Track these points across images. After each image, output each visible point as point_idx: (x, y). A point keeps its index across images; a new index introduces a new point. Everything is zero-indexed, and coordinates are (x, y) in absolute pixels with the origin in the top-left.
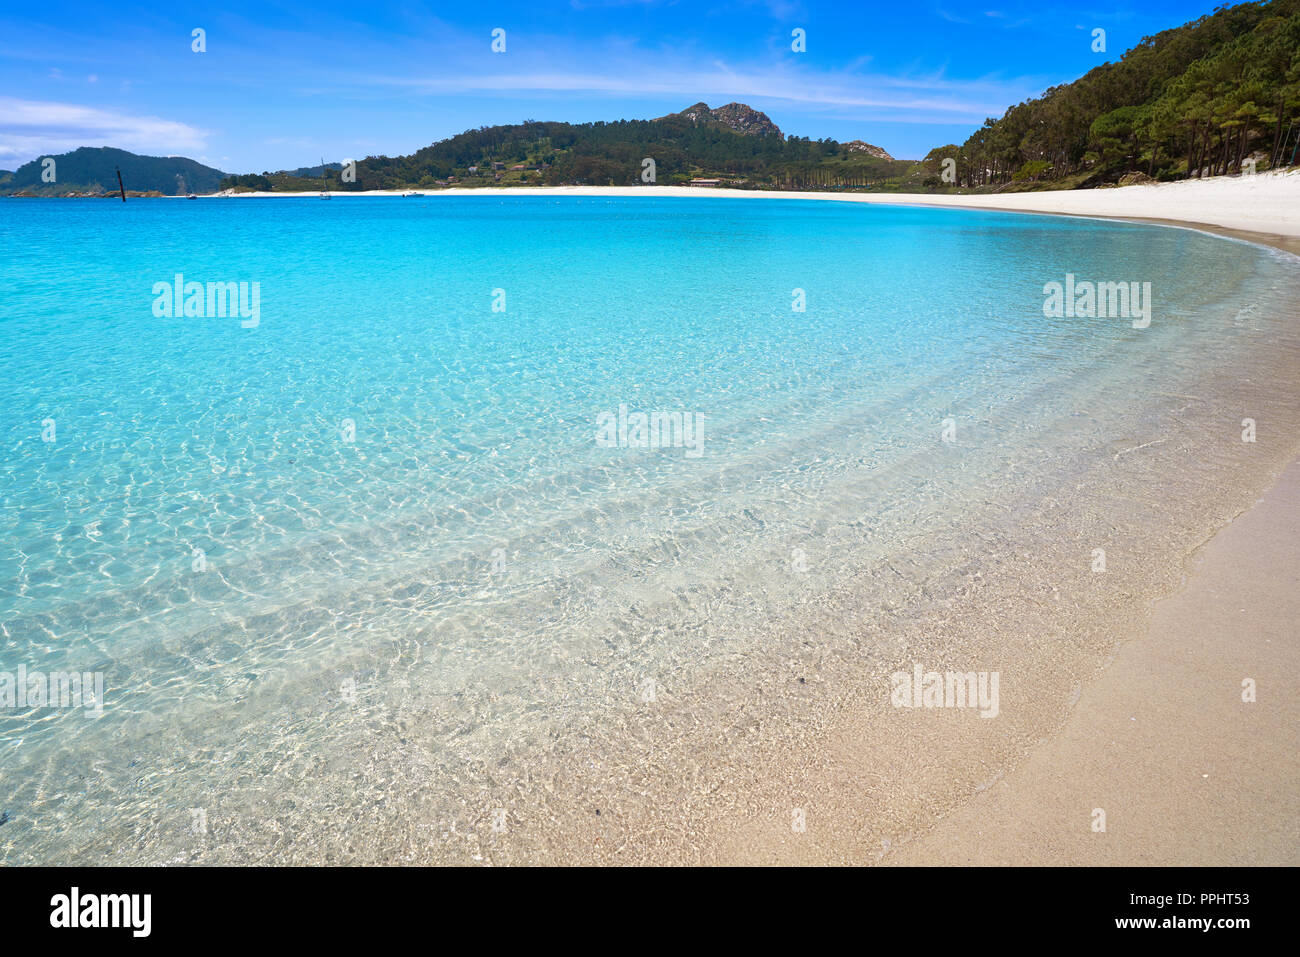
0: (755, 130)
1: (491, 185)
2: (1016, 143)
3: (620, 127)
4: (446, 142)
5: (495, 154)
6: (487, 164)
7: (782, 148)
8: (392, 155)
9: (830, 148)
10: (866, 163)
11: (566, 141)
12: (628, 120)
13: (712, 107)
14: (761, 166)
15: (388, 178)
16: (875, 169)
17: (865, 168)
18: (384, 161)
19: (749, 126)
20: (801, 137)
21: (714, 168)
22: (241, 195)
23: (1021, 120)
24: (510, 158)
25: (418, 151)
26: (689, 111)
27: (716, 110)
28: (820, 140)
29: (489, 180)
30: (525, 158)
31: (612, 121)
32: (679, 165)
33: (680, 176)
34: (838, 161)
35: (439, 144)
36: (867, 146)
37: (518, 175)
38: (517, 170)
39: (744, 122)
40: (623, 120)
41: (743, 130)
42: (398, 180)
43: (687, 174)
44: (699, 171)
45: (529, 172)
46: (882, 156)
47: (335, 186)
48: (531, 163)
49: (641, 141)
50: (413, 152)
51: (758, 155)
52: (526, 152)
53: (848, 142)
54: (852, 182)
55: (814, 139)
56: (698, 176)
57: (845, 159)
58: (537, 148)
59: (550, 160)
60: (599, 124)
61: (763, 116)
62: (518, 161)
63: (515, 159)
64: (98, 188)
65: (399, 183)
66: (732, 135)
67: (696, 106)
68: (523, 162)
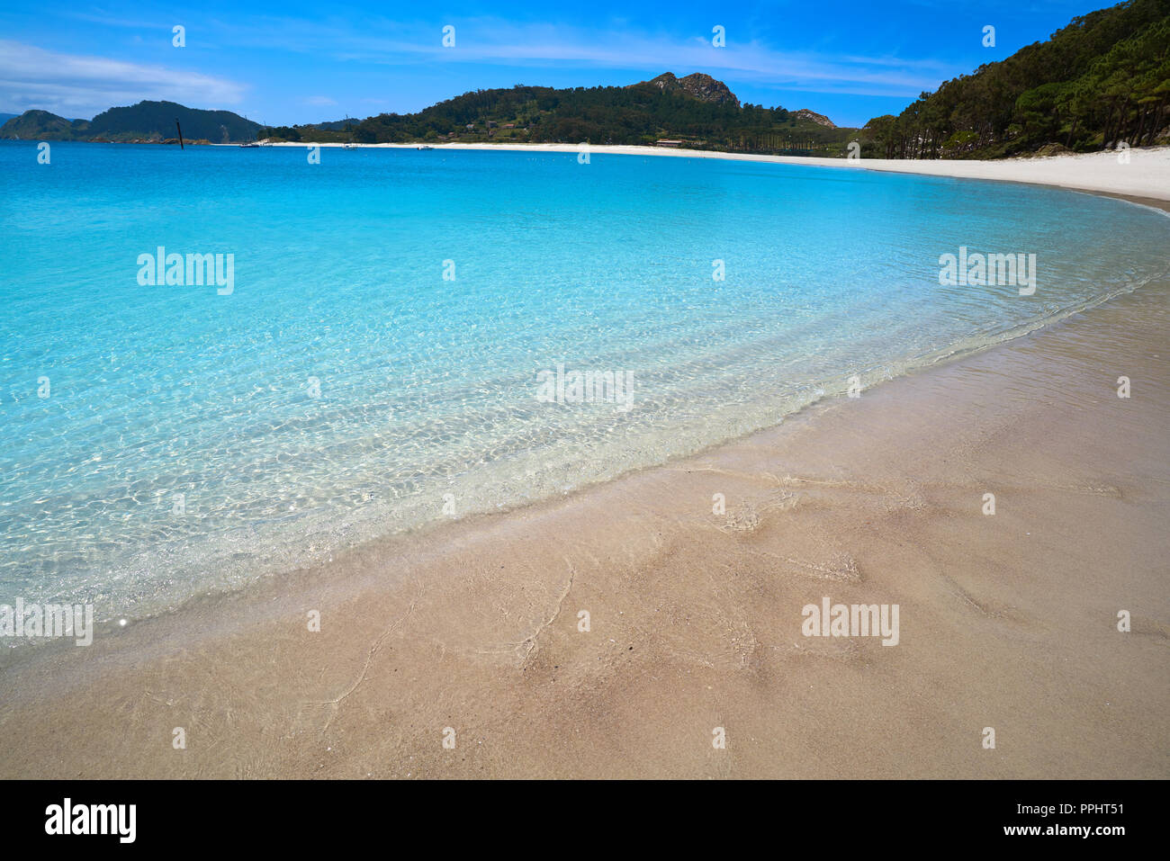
0: (714, 98)
1: (486, 141)
2: (947, 115)
3: (597, 93)
4: (448, 102)
5: (489, 114)
6: (482, 123)
7: (738, 114)
8: (401, 113)
9: (780, 115)
10: (811, 130)
11: (550, 104)
12: (605, 86)
13: (678, 77)
14: (719, 130)
15: (398, 132)
16: (819, 135)
17: (810, 134)
18: (394, 117)
19: (710, 94)
20: (755, 105)
21: (677, 131)
22: (275, 144)
23: (953, 94)
24: (502, 117)
25: (424, 110)
26: (658, 79)
27: (681, 79)
28: (772, 108)
29: (483, 137)
30: (515, 118)
31: (590, 87)
32: (647, 127)
33: (647, 137)
34: (786, 127)
35: (441, 103)
36: (813, 114)
37: (509, 132)
38: (508, 128)
39: (706, 90)
40: (600, 86)
41: (705, 98)
42: (406, 134)
43: (654, 135)
44: (664, 133)
45: (516, 131)
46: (826, 123)
48: (520, 123)
49: (615, 105)
50: (419, 110)
51: (717, 120)
52: (516, 113)
53: (797, 111)
54: (799, 147)
55: (766, 107)
56: (663, 138)
57: (793, 125)
58: (525, 110)
59: (536, 120)
60: (580, 90)
61: (723, 86)
62: (509, 120)
63: (506, 118)
64: (157, 136)
65: (407, 137)
66: (695, 101)
67: (664, 75)
68: (513, 121)
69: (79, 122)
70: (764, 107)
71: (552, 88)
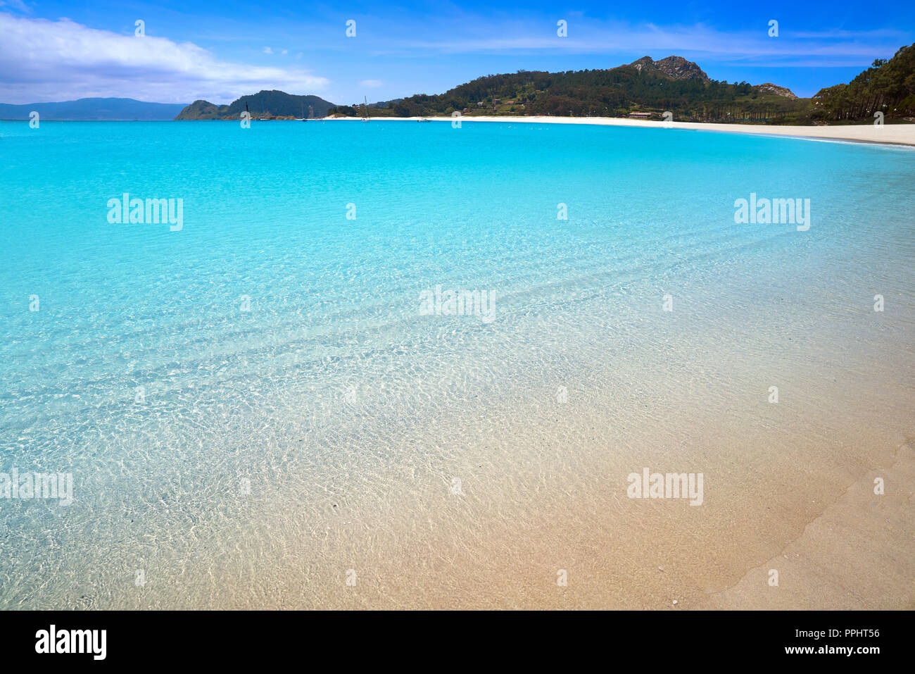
0: (688, 75)
1: (490, 114)
3: (584, 75)
4: (466, 85)
5: (495, 94)
6: (490, 100)
7: (704, 89)
8: (430, 93)
9: (744, 89)
10: (772, 101)
11: (544, 84)
12: (590, 69)
13: (654, 59)
14: (685, 103)
16: (777, 106)
17: (769, 105)
18: (424, 97)
19: (682, 74)
20: (720, 81)
21: (648, 105)
22: (338, 119)
24: (505, 96)
25: (448, 91)
26: (637, 62)
27: (657, 62)
28: (736, 83)
29: (489, 111)
30: (515, 96)
31: (578, 71)
32: (622, 102)
33: (623, 109)
34: (747, 99)
36: (775, 87)
37: (509, 108)
38: (509, 104)
39: (679, 70)
40: (586, 70)
41: (675, 76)
42: (431, 110)
43: (627, 109)
44: (636, 106)
45: (516, 106)
46: (787, 95)
47: (393, 114)
48: (519, 100)
49: (597, 85)
50: (444, 92)
51: (684, 95)
52: (517, 92)
53: (760, 84)
54: (758, 116)
55: (731, 82)
56: (636, 111)
57: (755, 98)
58: (524, 89)
59: (531, 98)
60: (570, 73)
61: (695, 66)
62: (511, 98)
63: (508, 97)
64: (268, 114)
65: (433, 112)
66: (666, 80)
67: (643, 59)
68: (514, 99)
69: (223, 107)
70: (729, 83)
71: (547, 72)
